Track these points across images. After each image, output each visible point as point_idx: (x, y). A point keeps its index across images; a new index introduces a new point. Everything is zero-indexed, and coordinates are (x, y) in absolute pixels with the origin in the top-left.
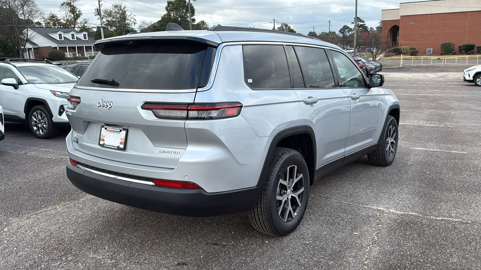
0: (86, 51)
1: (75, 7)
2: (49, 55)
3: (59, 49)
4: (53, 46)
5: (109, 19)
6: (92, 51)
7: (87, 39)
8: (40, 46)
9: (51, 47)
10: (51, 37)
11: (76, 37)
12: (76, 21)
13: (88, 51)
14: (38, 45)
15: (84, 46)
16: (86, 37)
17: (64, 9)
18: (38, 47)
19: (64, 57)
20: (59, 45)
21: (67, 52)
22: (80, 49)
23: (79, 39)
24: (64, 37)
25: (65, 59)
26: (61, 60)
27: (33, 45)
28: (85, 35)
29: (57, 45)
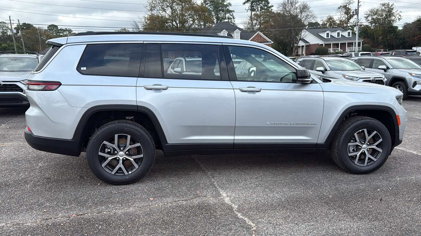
0: (347, 47)
1: (350, 9)
2: (315, 51)
3: (325, 46)
4: (320, 44)
5: (374, 17)
6: (353, 47)
7: (351, 36)
8: (311, 44)
9: (319, 44)
10: (320, 36)
11: (341, 35)
12: (349, 20)
13: (350, 47)
14: (309, 43)
15: (347, 42)
16: (350, 35)
17: (339, 12)
18: (310, 45)
19: (328, 52)
20: (325, 42)
21: (331, 48)
22: (343, 45)
23: (344, 37)
24: (331, 35)
25: (328, 53)
26: (324, 55)
27: (305, 43)
28: (349, 33)
29: (324, 42)
